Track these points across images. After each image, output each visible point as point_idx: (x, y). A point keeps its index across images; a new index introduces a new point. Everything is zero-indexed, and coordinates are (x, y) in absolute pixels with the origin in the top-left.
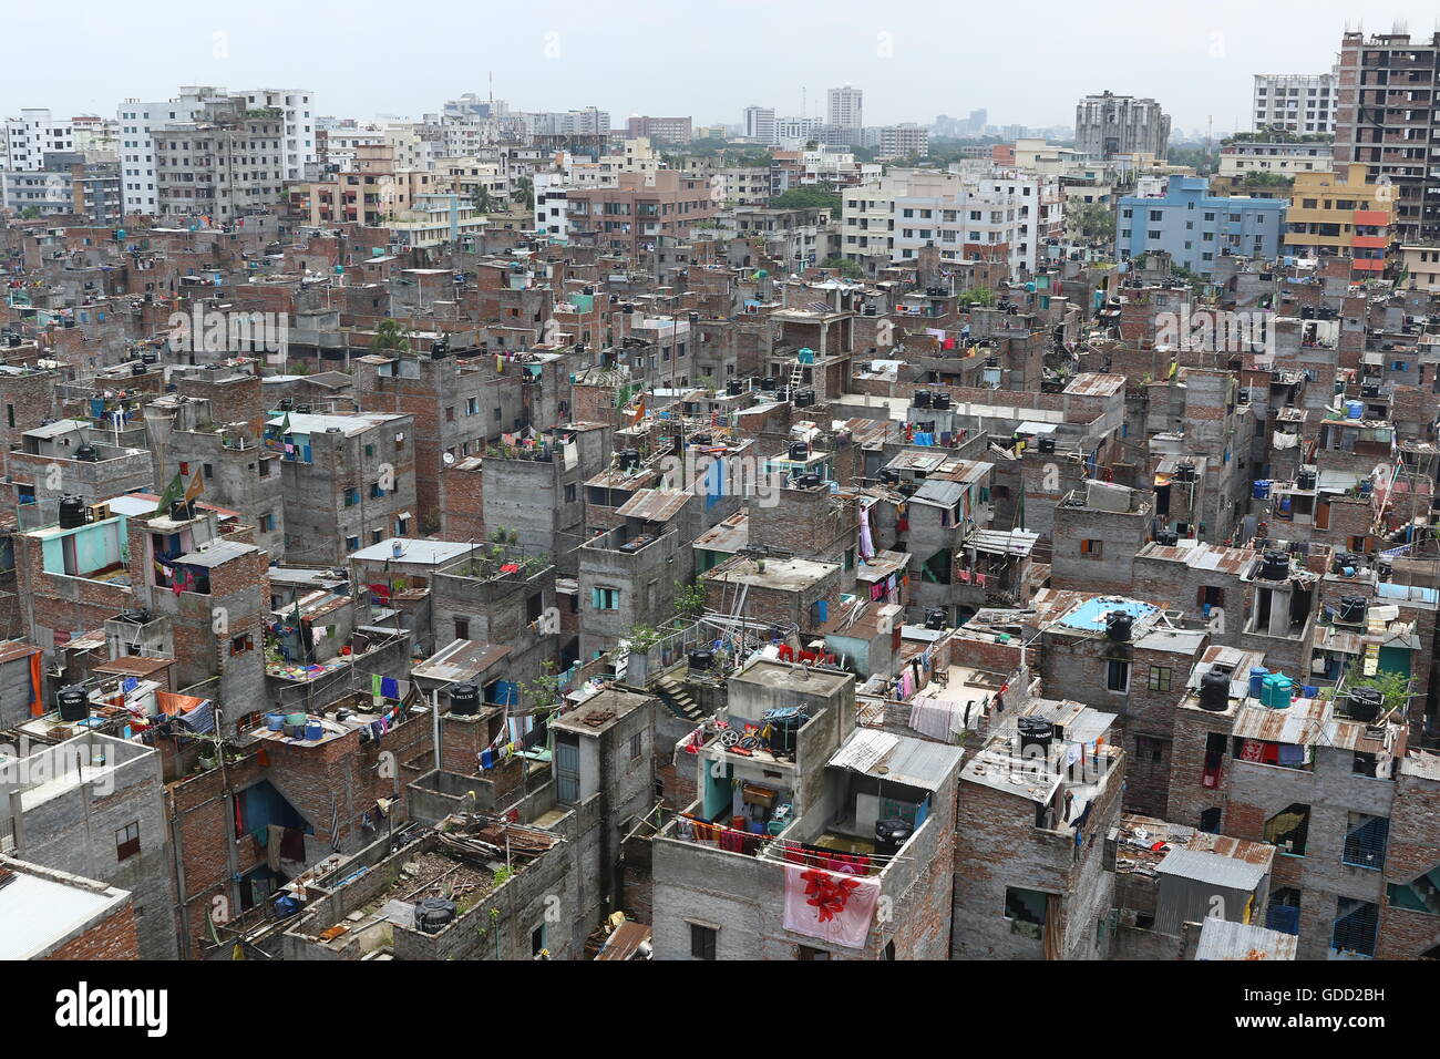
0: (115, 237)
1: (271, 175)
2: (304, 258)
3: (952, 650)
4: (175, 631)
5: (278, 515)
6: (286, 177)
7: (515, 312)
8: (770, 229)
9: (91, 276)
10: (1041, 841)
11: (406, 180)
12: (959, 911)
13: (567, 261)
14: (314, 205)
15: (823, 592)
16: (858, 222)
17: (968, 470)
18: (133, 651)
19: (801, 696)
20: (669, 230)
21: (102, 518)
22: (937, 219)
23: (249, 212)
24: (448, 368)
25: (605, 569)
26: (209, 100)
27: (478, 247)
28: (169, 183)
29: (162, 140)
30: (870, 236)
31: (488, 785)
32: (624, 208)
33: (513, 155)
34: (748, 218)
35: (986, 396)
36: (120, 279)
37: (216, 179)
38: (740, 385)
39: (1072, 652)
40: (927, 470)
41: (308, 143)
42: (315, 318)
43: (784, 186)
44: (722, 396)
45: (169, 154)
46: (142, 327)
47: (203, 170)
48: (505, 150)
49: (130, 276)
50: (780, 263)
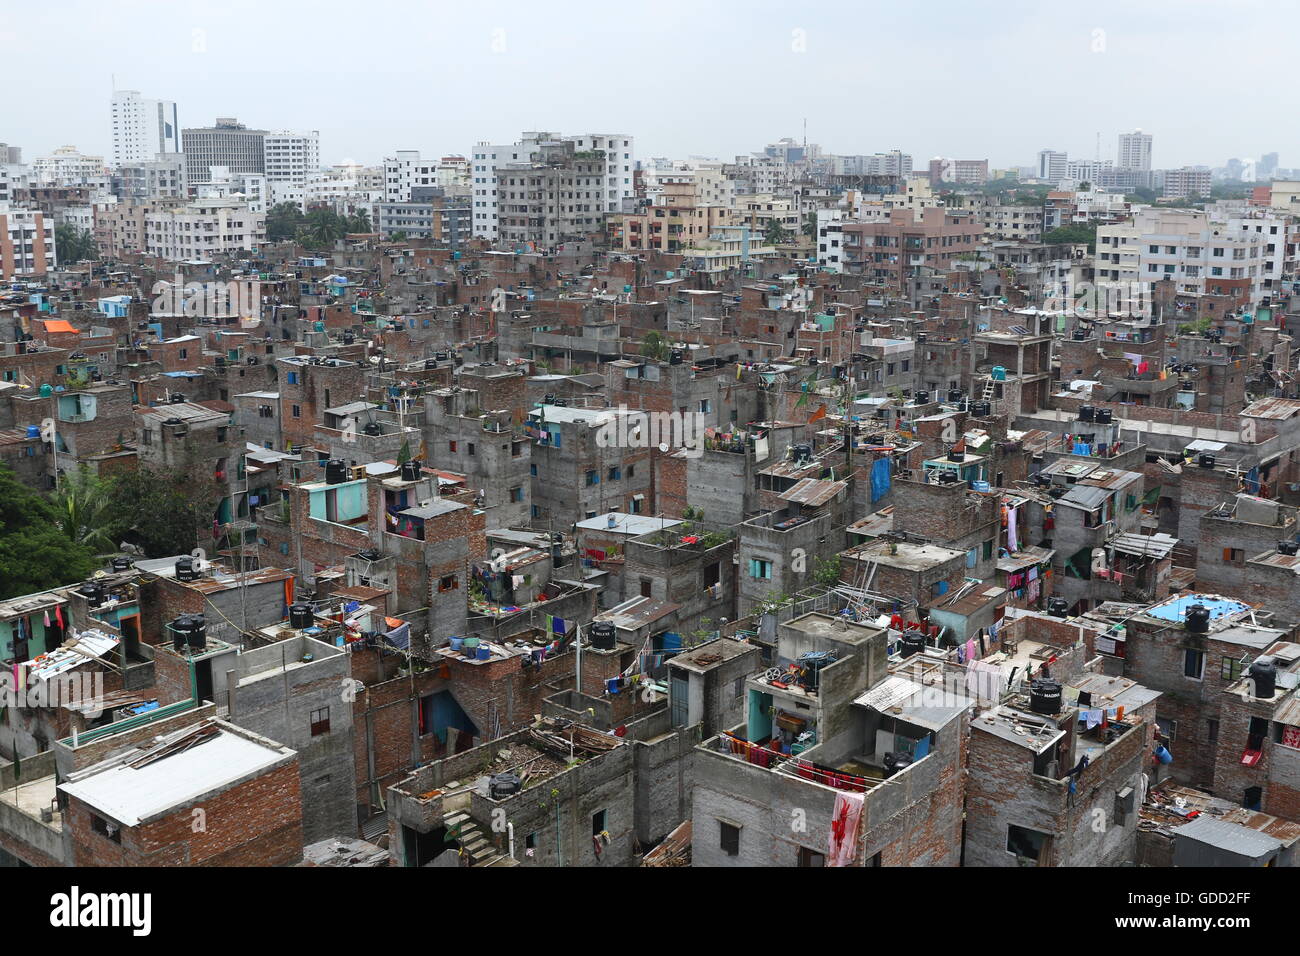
0: (452, 258)
1: (593, 208)
2: (606, 278)
3: (1027, 627)
4: (398, 568)
5: (526, 489)
6: (607, 210)
7: (771, 329)
8: (1025, 261)
9: (427, 289)
10: (1037, 786)
11: (705, 214)
12: (970, 844)
13: (834, 287)
14: (626, 234)
15: (946, 575)
16: (1111, 257)
17: (1116, 478)
18: (364, 582)
19: (834, 643)
20: (932, 261)
21: (360, 478)
22: (1182, 255)
23: (569, 239)
24: (683, 373)
25: (761, 543)
26: (543, 143)
27: (757, 274)
28: (507, 213)
29: (503, 177)
30: (1121, 270)
31: (607, 706)
32: (893, 241)
33: (805, 193)
34: (1005, 252)
35: (1172, 416)
36: (451, 293)
37: (546, 211)
38: (927, 395)
39: (1154, 639)
40: (1078, 477)
41: (626, 181)
42: (598, 330)
43: (1057, 224)
44: (910, 405)
45: (509, 189)
46: (460, 332)
47: (535, 202)
48: (799, 188)
49: (459, 290)
50: (1026, 293)
